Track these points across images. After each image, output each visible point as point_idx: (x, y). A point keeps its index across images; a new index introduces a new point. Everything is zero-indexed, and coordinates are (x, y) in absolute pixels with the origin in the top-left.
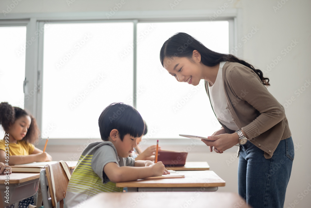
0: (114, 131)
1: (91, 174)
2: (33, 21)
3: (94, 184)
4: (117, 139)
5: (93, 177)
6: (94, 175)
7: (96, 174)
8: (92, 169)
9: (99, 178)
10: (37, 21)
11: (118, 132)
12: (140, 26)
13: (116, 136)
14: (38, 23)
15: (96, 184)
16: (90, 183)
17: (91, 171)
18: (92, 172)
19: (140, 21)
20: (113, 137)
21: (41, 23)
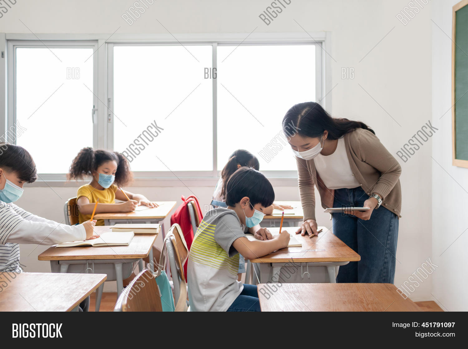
0: (246, 199)
1: (214, 245)
2: (101, 42)
3: (218, 255)
4: (247, 207)
5: (216, 248)
6: (217, 247)
7: (219, 245)
8: (215, 240)
9: (222, 249)
10: (106, 43)
11: (249, 200)
12: (220, 49)
13: (246, 205)
14: (107, 44)
15: (220, 256)
16: (213, 255)
17: (214, 242)
18: (215, 244)
19: (219, 44)
20: (243, 205)
21: (110, 45)
